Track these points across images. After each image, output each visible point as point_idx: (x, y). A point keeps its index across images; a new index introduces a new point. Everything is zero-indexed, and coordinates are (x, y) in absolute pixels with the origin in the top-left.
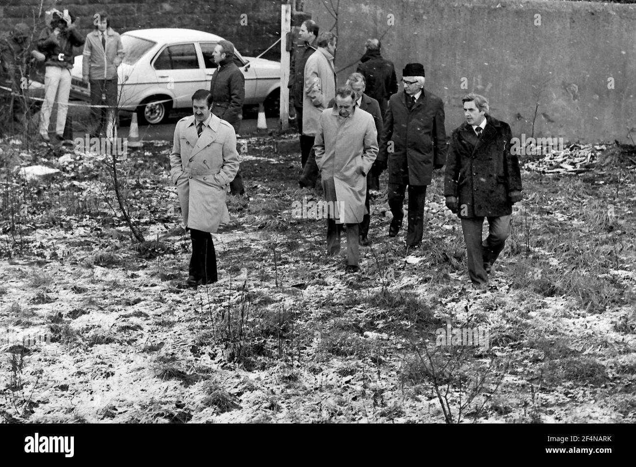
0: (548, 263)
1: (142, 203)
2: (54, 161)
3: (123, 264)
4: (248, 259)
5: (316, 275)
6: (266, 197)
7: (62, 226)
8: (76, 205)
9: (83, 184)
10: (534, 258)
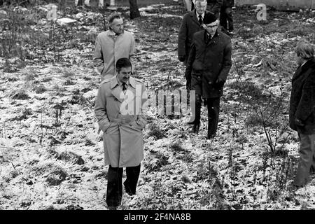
2: (74, 16)
7: (78, 48)
8: (85, 38)
9: (88, 27)
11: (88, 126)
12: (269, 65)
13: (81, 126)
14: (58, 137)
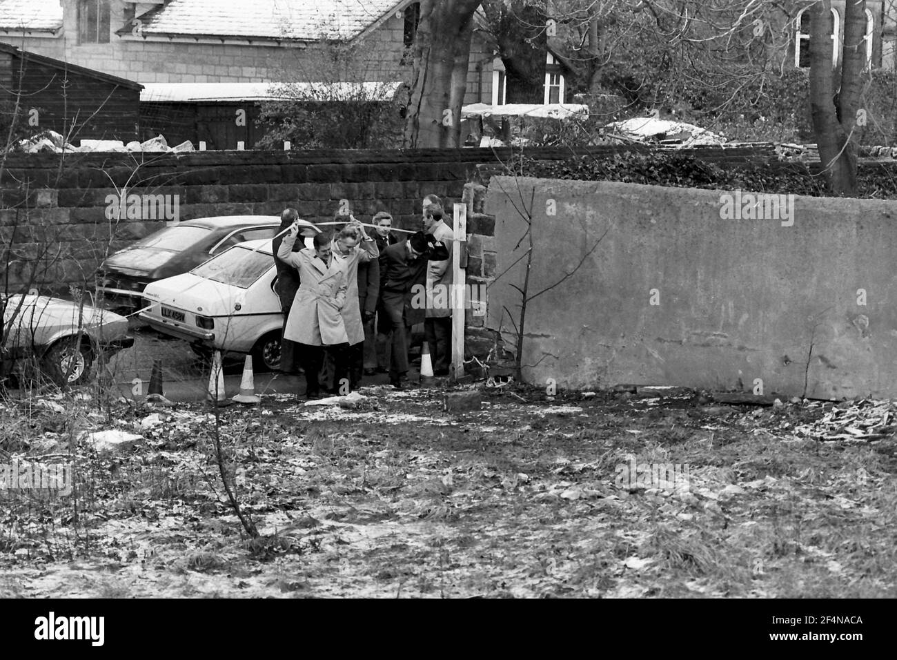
0: (827, 569)
1: (256, 482)
2: (136, 424)
3: (229, 569)
4: (403, 562)
5: (499, 584)
6: (430, 474)
7: (144, 515)
8: (164, 486)
9: (175, 456)
10: (807, 561)
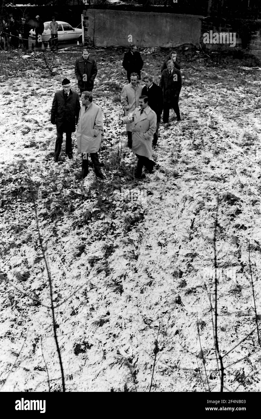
1: (51, 63)
2: (30, 54)
3: (48, 77)
7: (33, 69)
9: (37, 59)
11: (39, 106)
12: (122, 74)
13: (36, 106)
14: (26, 112)
